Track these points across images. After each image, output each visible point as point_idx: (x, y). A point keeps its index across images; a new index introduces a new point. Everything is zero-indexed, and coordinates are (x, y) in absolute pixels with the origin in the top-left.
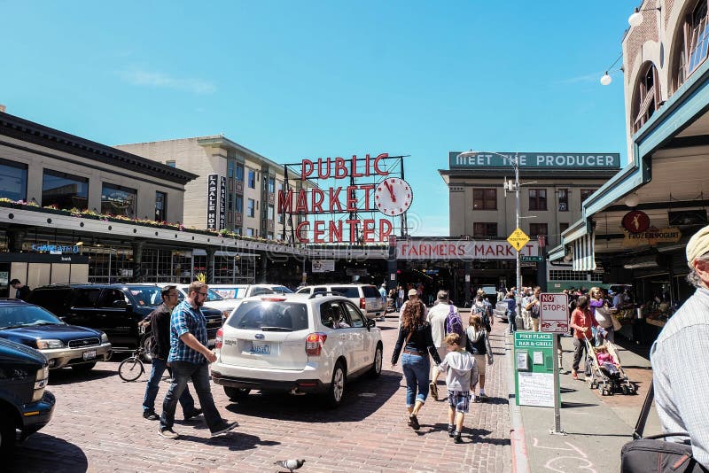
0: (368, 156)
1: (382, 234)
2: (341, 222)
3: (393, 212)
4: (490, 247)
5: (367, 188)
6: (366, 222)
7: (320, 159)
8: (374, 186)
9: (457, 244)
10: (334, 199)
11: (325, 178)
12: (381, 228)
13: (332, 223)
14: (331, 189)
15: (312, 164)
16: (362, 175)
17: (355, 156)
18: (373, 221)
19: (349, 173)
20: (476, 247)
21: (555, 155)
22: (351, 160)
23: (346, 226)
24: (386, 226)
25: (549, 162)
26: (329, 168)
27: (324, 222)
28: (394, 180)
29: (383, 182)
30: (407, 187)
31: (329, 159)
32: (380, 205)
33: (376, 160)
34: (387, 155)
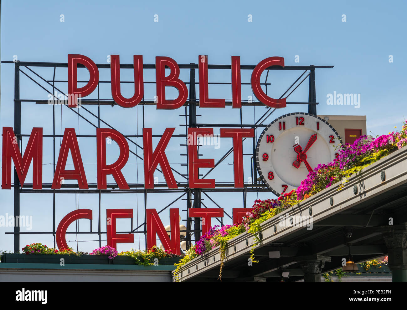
0: (236, 59)
2: (173, 212)
5: (237, 134)
6: (239, 213)
7: (115, 58)
8: (250, 131)
10: (155, 157)
11: (127, 104)
13: (152, 213)
14: (147, 134)
15: (94, 68)
16: (220, 103)
17: (204, 58)
22: (194, 67)
26: (139, 83)
27: (131, 211)
28: (303, 119)
29: (277, 123)
30: (332, 137)
31: (138, 58)
32: (271, 175)
33: (257, 70)
34: (282, 59)
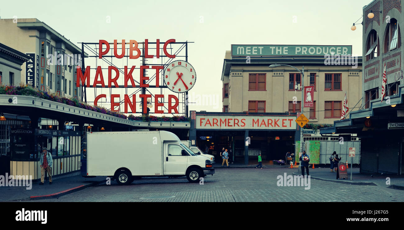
0: (158, 40)
1: (170, 108)
2: (134, 96)
3: (180, 90)
4: (263, 120)
5: (158, 68)
6: (157, 96)
7: (115, 41)
8: (162, 67)
9: (240, 118)
10: (128, 76)
11: (120, 57)
12: (170, 102)
13: (126, 96)
14: (126, 68)
15: (108, 45)
16: (152, 57)
17: (147, 40)
18: (162, 96)
19: (142, 54)
20: (253, 120)
21: (308, 46)
22: (143, 43)
23: (138, 99)
24: (173, 100)
25: (304, 52)
26: (123, 49)
27: (119, 95)
28: (181, 63)
29: (171, 64)
30: (191, 69)
31: (123, 41)
32: (168, 83)
33: (166, 44)
34: (175, 40)
